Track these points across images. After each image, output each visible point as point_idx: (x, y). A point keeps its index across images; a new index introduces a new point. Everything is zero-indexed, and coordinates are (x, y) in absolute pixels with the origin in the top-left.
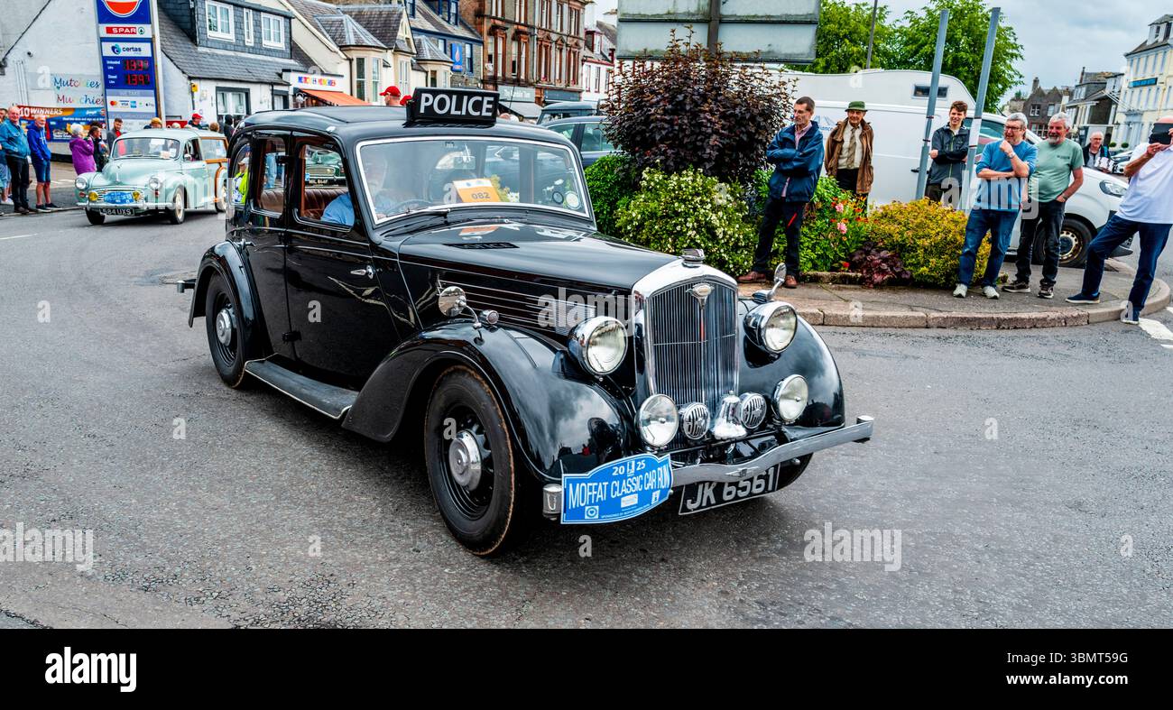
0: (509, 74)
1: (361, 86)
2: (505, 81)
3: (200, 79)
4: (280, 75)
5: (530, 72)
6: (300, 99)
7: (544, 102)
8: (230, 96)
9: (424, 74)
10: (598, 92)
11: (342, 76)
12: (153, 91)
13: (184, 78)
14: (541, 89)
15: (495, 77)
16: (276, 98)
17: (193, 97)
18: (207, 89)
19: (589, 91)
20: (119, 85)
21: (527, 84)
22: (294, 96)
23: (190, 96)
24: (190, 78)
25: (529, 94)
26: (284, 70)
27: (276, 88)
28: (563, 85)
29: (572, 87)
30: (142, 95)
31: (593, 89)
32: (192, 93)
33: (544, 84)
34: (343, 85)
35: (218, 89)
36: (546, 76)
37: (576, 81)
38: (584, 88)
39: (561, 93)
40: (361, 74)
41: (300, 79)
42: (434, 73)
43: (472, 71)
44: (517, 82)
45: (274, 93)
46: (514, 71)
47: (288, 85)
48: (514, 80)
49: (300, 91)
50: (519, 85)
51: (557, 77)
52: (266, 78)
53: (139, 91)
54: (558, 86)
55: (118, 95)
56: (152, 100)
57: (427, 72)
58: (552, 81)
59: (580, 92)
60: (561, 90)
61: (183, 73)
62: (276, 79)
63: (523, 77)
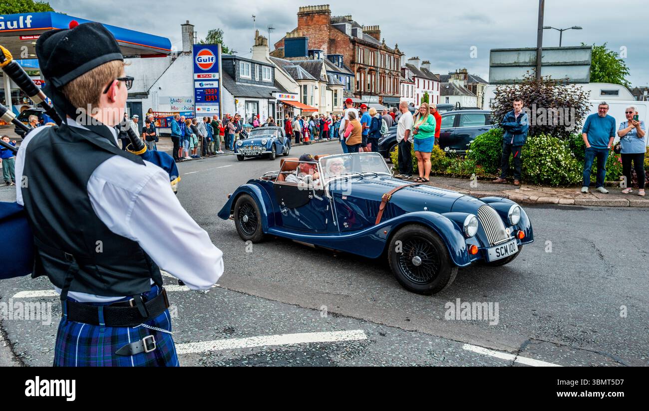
0: (367, 90)
1: (305, 98)
2: (365, 93)
3: (239, 97)
4: (271, 94)
5: (376, 89)
6: (280, 105)
7: (383, 103)
8: (250, 105)
9: (331, 92)
10: (408, 97)
11: (297, 94)
12: (218, 103)
13: (232, 97)
14: (381, 96)
15: (360, 92)
16: (270, 105)
17: (236, 105)
18: (242, 101)
19: (404, 97)
20: (202, 101)
21: (375, 94)
22: (277, 104)
23: (234, 105)
24: (235, 97)
25: (375, 99)
26: (273, 92)
27: (270, 100)
28: (391, 94)
29: (396, 95)
30: (212, 105)
31: (405, 96)
32: (236, 103)
33: (383, 94)
34: (297, 98)
35: (246, 101)
36: (383, 90)
37: (397, 93)
38: (401, 96)
39: (392, 98)
40: (305, 92)
41: (280, 95)
42: (336, 91)
43: (349, 89)
44: (371, 94)
45: (269, 103)
46: (369, 88)
47: (275, 98)
48: (369, 93)
49: (280, 101)
50: (371, 95)
51: (389, 91)
52: (265, 95)
53: (211, 103)
54: (389, 95)
55: (202, 105)
56: (217, 107)
57: (332, 91)
58: (387, 93)
59: (400, 97)
60: (391, 97)
61: (232, 94)
62: (270, 96)
63: (373, 91)
